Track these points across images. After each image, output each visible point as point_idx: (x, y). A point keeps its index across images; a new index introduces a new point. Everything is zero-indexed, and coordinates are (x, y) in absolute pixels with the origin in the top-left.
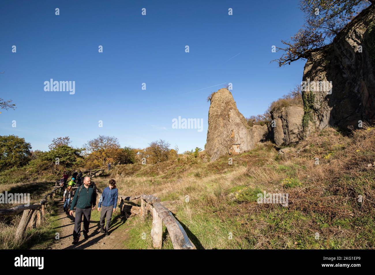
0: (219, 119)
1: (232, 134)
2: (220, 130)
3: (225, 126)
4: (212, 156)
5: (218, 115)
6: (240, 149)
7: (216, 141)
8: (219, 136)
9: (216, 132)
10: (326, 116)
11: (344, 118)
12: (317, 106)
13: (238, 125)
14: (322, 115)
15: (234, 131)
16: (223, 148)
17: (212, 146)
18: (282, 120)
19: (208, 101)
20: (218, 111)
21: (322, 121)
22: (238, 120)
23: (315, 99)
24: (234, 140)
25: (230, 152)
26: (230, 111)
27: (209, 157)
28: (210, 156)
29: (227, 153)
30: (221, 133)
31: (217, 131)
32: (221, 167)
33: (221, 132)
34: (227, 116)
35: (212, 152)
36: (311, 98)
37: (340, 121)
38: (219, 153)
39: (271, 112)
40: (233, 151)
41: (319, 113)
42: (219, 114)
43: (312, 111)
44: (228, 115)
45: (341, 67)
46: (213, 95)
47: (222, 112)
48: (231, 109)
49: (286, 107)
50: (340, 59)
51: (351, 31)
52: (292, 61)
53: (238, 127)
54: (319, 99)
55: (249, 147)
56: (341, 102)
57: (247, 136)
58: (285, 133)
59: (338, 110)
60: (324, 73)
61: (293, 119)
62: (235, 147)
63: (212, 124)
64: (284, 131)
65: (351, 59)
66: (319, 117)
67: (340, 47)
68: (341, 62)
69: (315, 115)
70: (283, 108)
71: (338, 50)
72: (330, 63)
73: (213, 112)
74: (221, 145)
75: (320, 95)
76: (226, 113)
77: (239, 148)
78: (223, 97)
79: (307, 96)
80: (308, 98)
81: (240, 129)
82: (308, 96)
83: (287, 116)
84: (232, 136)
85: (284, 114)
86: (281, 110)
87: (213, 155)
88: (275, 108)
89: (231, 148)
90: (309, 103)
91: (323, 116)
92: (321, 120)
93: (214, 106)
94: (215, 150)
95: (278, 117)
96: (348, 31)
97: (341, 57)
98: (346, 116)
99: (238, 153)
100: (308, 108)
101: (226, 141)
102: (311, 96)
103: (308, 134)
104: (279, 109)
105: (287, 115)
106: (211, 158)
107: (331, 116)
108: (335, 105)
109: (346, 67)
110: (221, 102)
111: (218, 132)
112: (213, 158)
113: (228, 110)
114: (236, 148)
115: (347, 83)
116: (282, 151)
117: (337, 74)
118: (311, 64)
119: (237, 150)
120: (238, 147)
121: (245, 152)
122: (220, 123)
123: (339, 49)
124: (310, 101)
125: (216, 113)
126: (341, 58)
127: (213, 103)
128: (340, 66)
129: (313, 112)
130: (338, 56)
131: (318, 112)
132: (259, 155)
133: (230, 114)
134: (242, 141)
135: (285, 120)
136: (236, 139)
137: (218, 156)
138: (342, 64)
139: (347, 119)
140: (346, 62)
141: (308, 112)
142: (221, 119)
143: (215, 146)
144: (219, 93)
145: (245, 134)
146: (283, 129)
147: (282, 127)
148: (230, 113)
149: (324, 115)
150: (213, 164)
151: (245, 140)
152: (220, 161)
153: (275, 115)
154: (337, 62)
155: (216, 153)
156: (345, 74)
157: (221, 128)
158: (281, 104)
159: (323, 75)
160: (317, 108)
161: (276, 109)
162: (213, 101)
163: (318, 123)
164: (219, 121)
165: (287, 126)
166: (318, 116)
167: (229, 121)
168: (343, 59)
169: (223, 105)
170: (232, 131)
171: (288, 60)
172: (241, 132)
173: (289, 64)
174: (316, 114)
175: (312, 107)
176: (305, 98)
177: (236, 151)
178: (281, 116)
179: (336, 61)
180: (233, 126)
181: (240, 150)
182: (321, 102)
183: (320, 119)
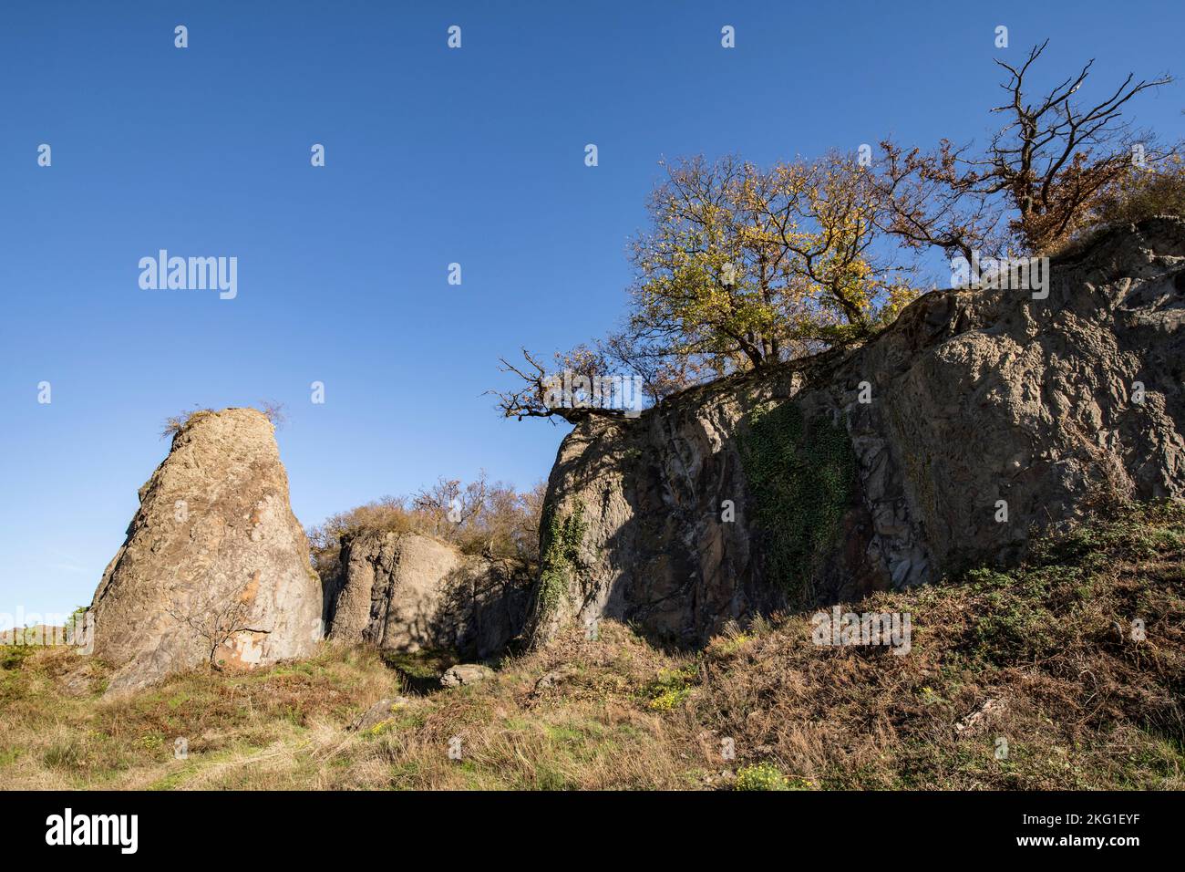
0: (209, 520)
1: (246, 589)
2: (197, 564)
3: (230, 552)
4: (126, 669)
5: (204, 501)
6: (263, 649)
7: (162, 605)
8: (189, 585)
9: (175, 568)
10: (608, 588)
11: (652, 601)
12: (588, 554)
13: (279, 557)
14: (597, 583)
15: (262, 576)
16: (195, 640)
17: (134, 623)
18: (376, 570)
19: (166, 434)
20: (208, 485)
21: (594, 599)
22: (285, 542)
23: (586, 538)
24: (250, 614)
25: (220, 655)
26: (263, 500)
27: (106, 674)
28: (112, 667)
29: (204, 659)
30: (199, 577)
31: (185, 563)
32: (176, 719)
33: (203, 571)
34: (247, 517)
35: (126, 650)
36: (574, 531)
37: (640, 607)
38: (167, 658)
39: (344, 539)
40: (233, 656)
41: (588, 575)
42: (214, 497)
43: (570, 566)
44: (254, 513)
45: (662, 475)
46: (199, 418)
47: (229, 493)
48: (271, 492)
49: (400, 533)
50: (662, 456)
51: (712, 403)
52: (531, 414)
53: (279, 567)
54: (595, 539)
55: (300, 646)
56: (652, 561)
57: (303, 606)
58: (374, 614)
59: (640, 580)
60: (620, 477)
61: (413, 574)
62: (244, 639)
63: (165, 531)
64: (372, 607)
65: (685, 465)
66: (584, 587)
67: (670, 429)
68: (663, 463)
69: (575, 578)
70: (390, 535)
71: (662, 433)
72: (639, 457)
73: (184, 485)
74: (185, 626)
75: (600, 528)
76: (245, 502)
77: (259, 648)
78: (245, 439)
79: (562, 523)
80: (566, 527)
81: (283, 575)
82: (567, 521)
83: (397, 560)
84: (245, 596)
85: (388, 552)
86: (383, 541)
87: (134, 662)
88: (362, 528)
89: (229, 643)
90: (567, 543)
91: (598, 587)
92: (590, 598)
93: (192, 462)
94: (154, 643)
95: (368, 559)
96: (704, 401)
97: (666, 452)
98: (657, 596)
99: (252, 667)
100: (561, 555)
101: (214, 611)
102: (575, 525)
103: (554, 630)
104: (376, 534)
105: (398, 558)
106: (115, 675)
107: (621, 591)
108: (635, 564)
109: (672, 478)
110: (233, 455)
111: (188, 568)
112: (126, 679)
113: (256, 493)
114: (248, 647)
115: (669, 517)
116: (455, 675)
117: (650, 489)
118: (582, 441)
119: (248, 653)
120: (255, 643)
121: (278, 663)
122: (209, 536)
123: (666, 431)
124: (569, 538)
125: (196, 492)
126: (666, 455)
127: (191, 447)
128: (660, 472)
129: (572, 570)
130: (660, 448)
131: (585, 571)
132: (337, 681)
133: (260, 511)
134: (279, 621)
135: (385, 571)
136: (257, 611)
137: (156, 672)
138: (664, 470)
139: (657, 605)
140: (675, 468)
141: (559, 568)
142: (215, 520)
143: (152, 626)
144: (231, 422)
145: (299, 596)
146: (372, 600)
147: (369, 592)
148: (261, 505)
149: (603, 586)
150: (132, 706)
151: (291, 617)
152: (173, 695)
153: (360, 550)
154: (656, 460)
155: (155, 656)
156: (668, 494)
157: (209, 555)
158: (385, 520)
159: (616, 479)
160: (585, 562)
161: (367, 532)
162: (194, 442)
163: (579, 602)
164: (208, 526)
165: (389, 593)
166: (584, 584)
167: (250, 536)
168: (669, 459)
169: (240, 468)
170: (252, 576)
171: (524, 408)
172: (283, 587)
173: (520, 419)
174: (578, 576)
175: (571, 555)
176: (557, 527)
177: (244, 658)
178: (379, 558)
179: (653, 457)
180: (259, 558)
181: (263, 656)
182: (600, 549)
183: (587, 593)
